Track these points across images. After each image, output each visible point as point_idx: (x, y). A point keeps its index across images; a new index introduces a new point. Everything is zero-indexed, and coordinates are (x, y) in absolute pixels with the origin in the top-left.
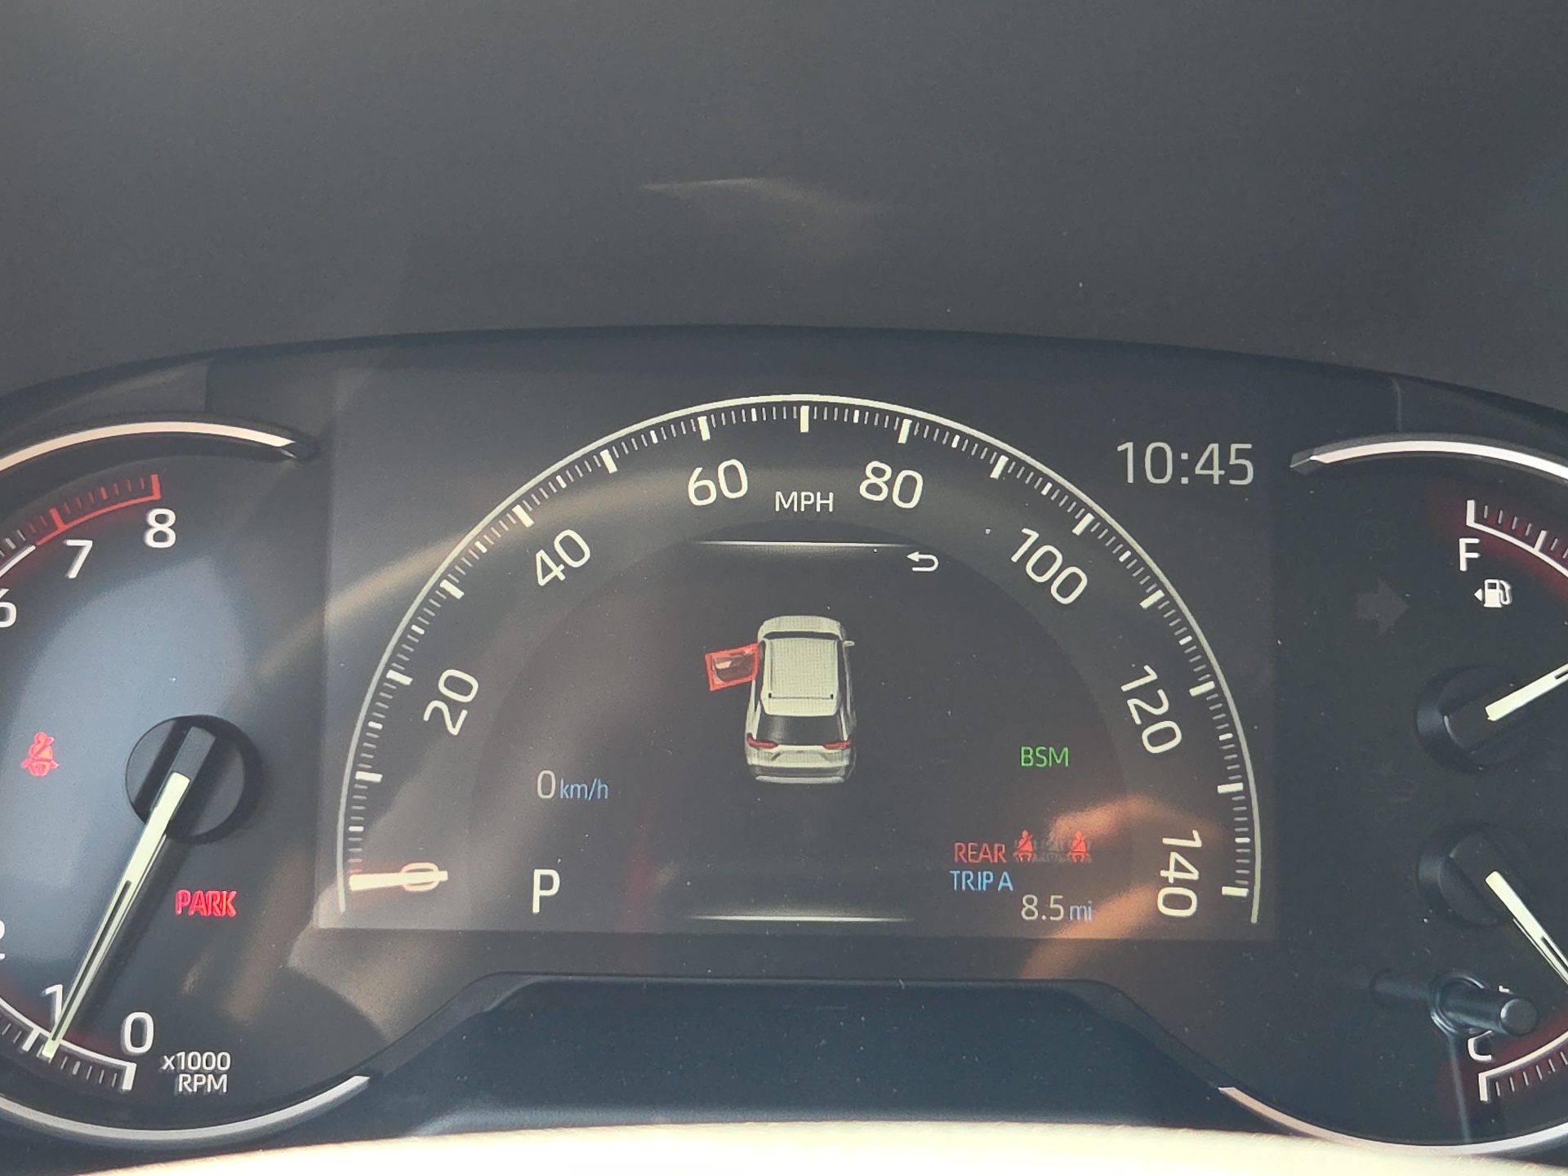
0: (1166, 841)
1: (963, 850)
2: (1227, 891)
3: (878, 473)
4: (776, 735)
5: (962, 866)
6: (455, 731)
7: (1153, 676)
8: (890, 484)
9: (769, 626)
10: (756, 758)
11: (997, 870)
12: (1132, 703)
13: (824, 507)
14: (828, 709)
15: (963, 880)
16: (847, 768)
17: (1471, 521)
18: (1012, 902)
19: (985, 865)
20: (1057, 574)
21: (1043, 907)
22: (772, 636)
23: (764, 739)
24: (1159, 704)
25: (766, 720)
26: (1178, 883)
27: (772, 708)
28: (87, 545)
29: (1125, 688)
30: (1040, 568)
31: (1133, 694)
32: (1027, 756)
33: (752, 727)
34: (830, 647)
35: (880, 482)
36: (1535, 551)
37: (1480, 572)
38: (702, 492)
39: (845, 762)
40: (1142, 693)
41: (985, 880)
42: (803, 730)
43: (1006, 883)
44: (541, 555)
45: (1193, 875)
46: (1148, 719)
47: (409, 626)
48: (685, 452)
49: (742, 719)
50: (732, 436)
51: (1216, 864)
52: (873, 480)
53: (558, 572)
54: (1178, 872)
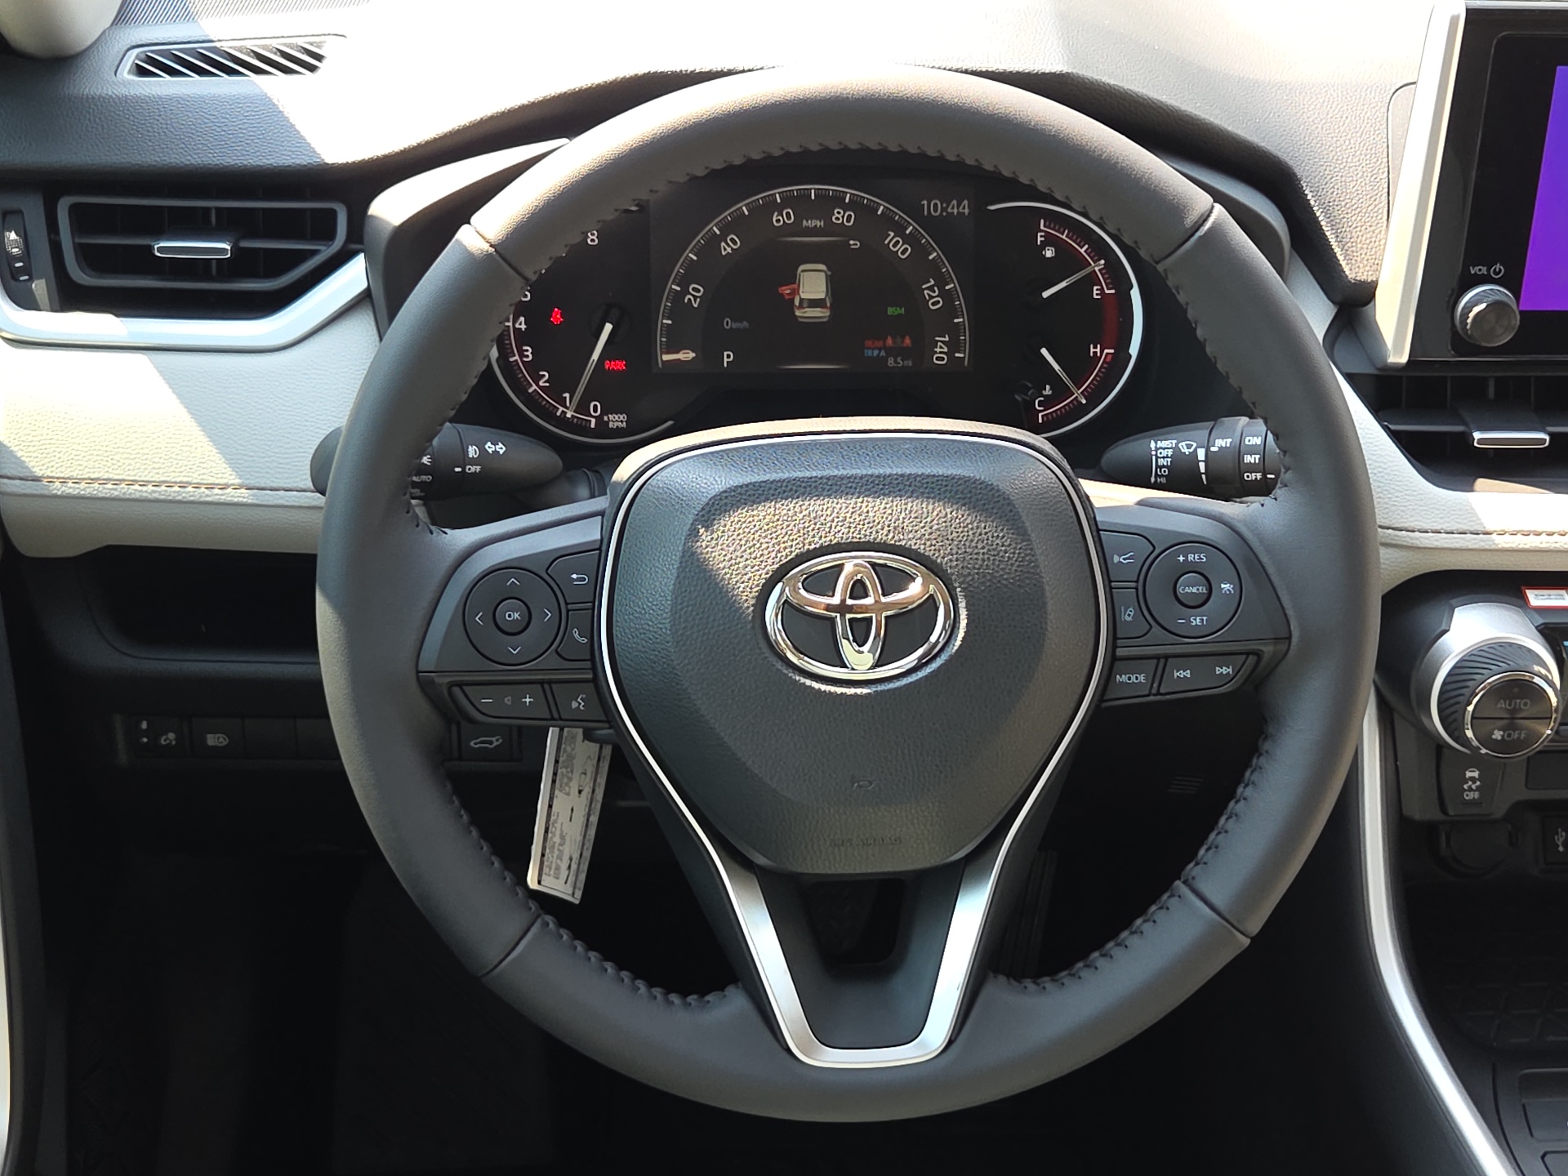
0: (937, 339)
1: (868, 343)
2: (957, 355)
3: (839, 213)
4: (805, 305)
5: (868, 348)
6: (696, 306)
7: (932, 282)
8: (843, 217)
9: (802, 268)
10: (798, 313)
11: (880, 350)
12: (925, 292)
13: (820, 226)
14: (822, 296)
15: (868, 353)
16: (829, 316)
17: (1042, 227)
18: (885, 359)
19: (876, 348)
20: (900, 248)
21: (895, 362)
22: (803, 271)
23: (801, 306)
24: (934, 292)
25: (802, 300)
26: (940, 353)
27: (803, 296)
29: (924, 287)
30: (895, 245)
31: (927, 288)
32: (890, 311)
33: (797, 302)
34: (823, 274)
35: (840, 216)
36: (1064, 237)
37: (1044, 245)
38: (778, 221)
39: (828, 314)
40: (931, 288)
41: (876, 353)
42: (814, 303)
43: (883, 353)
44: (723, 244)
45: (946, 350)
46: (931, 297)
47: (679, 269)
48: (771, 206)
49: (793, 300)
50: (788, 200)
51: (953, 346)
52: (837, 215)
53: (729, 250)
54: (941, 349)
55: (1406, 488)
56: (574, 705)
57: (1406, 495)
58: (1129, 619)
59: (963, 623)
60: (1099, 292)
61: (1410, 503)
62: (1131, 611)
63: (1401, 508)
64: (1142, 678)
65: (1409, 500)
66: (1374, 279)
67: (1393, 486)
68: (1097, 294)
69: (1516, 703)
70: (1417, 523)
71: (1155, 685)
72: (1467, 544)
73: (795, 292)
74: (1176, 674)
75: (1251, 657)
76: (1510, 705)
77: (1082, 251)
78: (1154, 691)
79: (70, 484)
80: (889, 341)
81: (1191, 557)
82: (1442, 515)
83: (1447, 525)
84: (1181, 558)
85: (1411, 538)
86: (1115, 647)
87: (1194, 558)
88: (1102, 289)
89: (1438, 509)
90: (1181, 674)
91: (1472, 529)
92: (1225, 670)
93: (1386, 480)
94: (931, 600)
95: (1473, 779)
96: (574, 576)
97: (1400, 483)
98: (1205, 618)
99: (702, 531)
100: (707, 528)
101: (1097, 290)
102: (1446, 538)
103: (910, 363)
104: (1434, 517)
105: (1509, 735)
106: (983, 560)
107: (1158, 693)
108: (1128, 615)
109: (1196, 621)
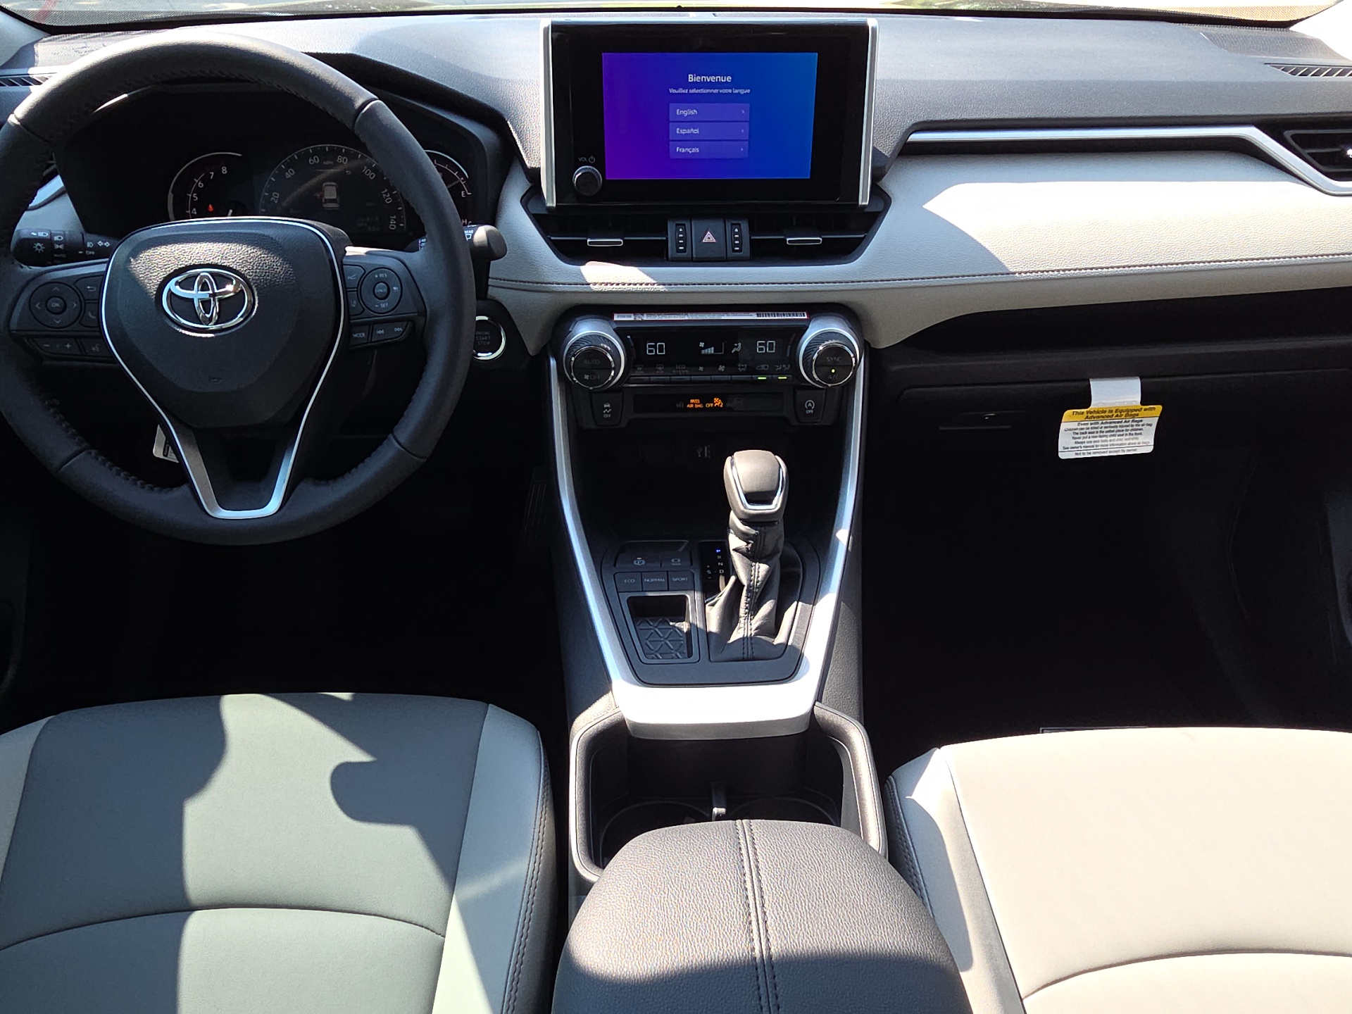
0: (391, 218)
2: (400, 225)
3: (340, 157)
4: (327, 202)
6: (276, 203)
7: (386, 190)
8: (342, 159)
9: (324, 184)
10: (324, 206)
12: (384, 195)
14: (335, 197)
16: (338, 209)
17: (435, 163)
18: (367, 227)
20: (370, 174)
21: (372, 228)
22: (326, 185)
23: (325, 203)
24: (388, 195)
25: (325, 200)
26: (393, 224)
27: (326, 198)
28: (213, 173)
29: (382, 192)
30: (368, 173)
31: (384, 193)
33: (323, 201)
34: (334, 188)
36: (445, 168)
38: (312, 162)
39: (338, 207)
40: (386, 193)
41: (362, 224)
42: (332, 201)
43: (365, 224)
44: (287, 173)
45: (395, 223)
46: (386, 198)
47: (267, 185)
48: (308, 155)
49: (322, 200)
50: (316, 152)
51: (398, 221)
52: (339, 159)
53: (289, 176)
54: (393, 222)
55: (550, 264)
56: (94, 349)
57: (550, 267)
58: (354, 306)
59: (257, 302)
61: (552, 271)
62: (355, 302)
63: (548, 273)
64: (363, 334)
65: (552, 269)
67: (544, 263)
68: (464, 195)
69: (593, 361)
70: (555, 280)
71: (370, 338)
72: (578, 289)
73: (322, 196)
74: (378, 332)
75: (410, 323)
76: (590, 363)
77: (455, 174)
78: (369, 341)
80: (368, 219)
81: (380, 276)
82: (567, 276)
83: (568, 281)
84: (376, 276)
86: (349, 319)
87: (382, 276)
88: (465, 193)
89: (566, 273)
90: (380, 332)
91: (581, 282)
92: (398, 329)
93: (541, 260)
94: (241, 293)
95: (608, 408)
96: (89, 287)
97: (547, 262)
98: (387, 304)
99: (132, 260)
100: (134, 258)
101: (463, 193)
102: (568, 287)
103: (378, 229)
104: (564, 277)
105: (592, 377)
106: (266, 273)
107: (371, 342)
108: (354, 304)
109: (383, 306)
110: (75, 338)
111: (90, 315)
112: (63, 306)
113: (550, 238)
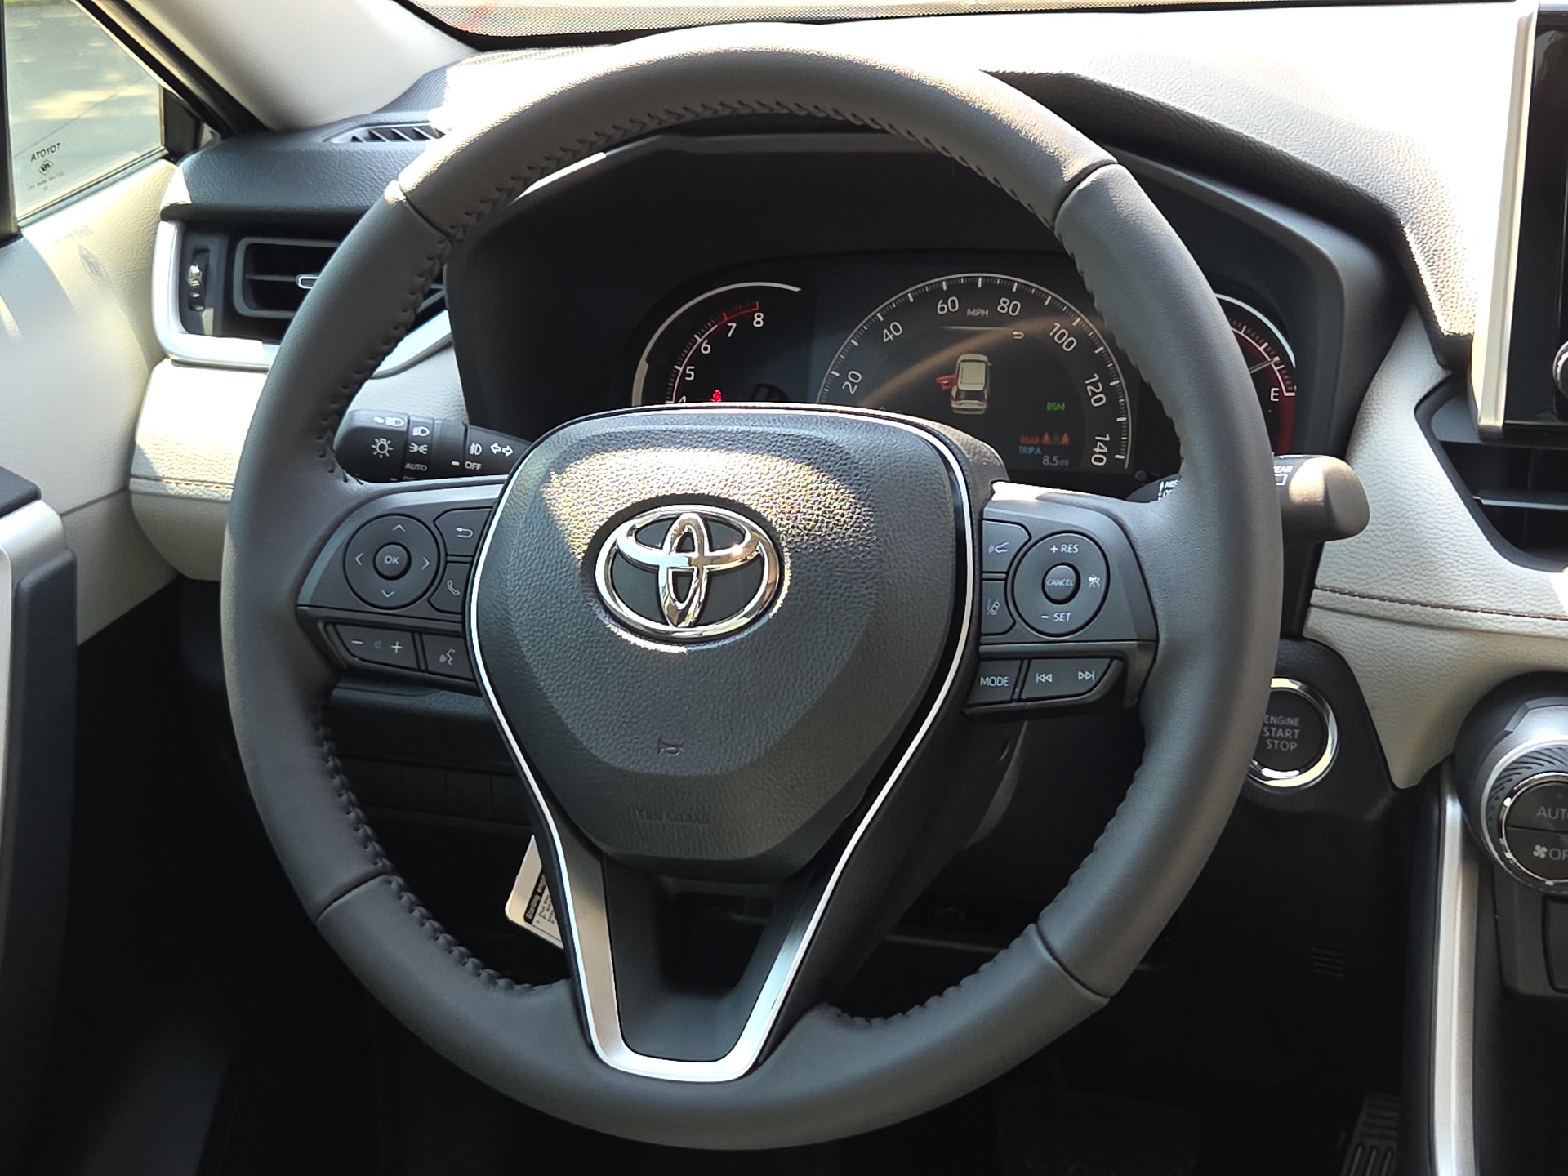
0: (1097, 438)
1: (1023, 440)
2: (1117, 456)
3: (1005, 302)
4: (962, 397)
5: (1024, 445)
6: (852, 393)
7: (1097, 378)
8: (1009, 307)
9: (962, 357)
10: (954, 405)
11: (1036, 447)
12: (1089, 388)
13: (985, 315)
14: (980, 388)
15: (1024, 450)
16: (986, 409)
18: (1040, 457)
19: (1031, 445)
20: (1066, 340)
21: (1051, 460)
22: (963, 361)
23: (958, 398)
24: (1098, 388)
25: (959, 391)
26: (1100, 453)
27: (961, 387)
28: (734, 325)
29: (1087, 382)
30: (1060, 338)
31: (1089, 384)
32: (1050, 406)
33: (954, 393)
34: (983, 365)
35: (1005, 306)
36: (1240, 333)
38: (942, 309)
39: (984, 407)
40: (1095, 384)
41: (1031, 450)
42: (972, 395)
43: (1039, 451)
44: (885, 331)
45: (1105, 450)
46: (1095, 394)
47: (840, 355)
48: (937, 294)
49: (950, 390)
50: (954, 289)
51: (1114, 447)
52: (1003, 305)
53: (891, 337)
54: (1100, 449)
55: (1472, 561)
56: (443, 659)
57: (1471, 569)
58: (994, 613)
59: (787, 583)
60: (1277, 394)
61: (1474, 578)
62: (997, 605)
63: (1464, 584)
64: (1004, 681)
65: (1474, 575)
66: (1471, 332)
67: (1457, 558)
68: (1275, 397)
69: (1560, 812)
70: (1480, 601)
71: (1017, 690)
72: (1539, 629)
73: (954, 382)
74: (1038, 678)
75: (1115, 662)
76: (1553, 814)
77: (1261, 349)
78: (1016, 697)
79: (183, 485)
80: (1046, 438)
81: (1063, 549)
82: (1512, 595)
83: (1516, 605)
84: (1054, 549)
85: (1472, 619)
86: (978, 644)
87: (1067, 549)
88: (1280, 391)
89: (1508, 588)
90: (1044, 678)
91: (1547, 612)
92: (1087, 676)
93: (1451, 551)
94: (759, 561)
97: (1466, 556)
98: (1068, 614)
100: (559, 473)
101: (1275, 392)
102: (1514, 621)
103: (1066, 463)
104: (1501, 596)
105: (1555, 854)
106: (817, 522)
107: (1020, 700)
108: (994, 609)
109: (1059, 618)
110: (412, 630)
111: (450, 587)
112: (404, 564)
113: (1479, 502)
